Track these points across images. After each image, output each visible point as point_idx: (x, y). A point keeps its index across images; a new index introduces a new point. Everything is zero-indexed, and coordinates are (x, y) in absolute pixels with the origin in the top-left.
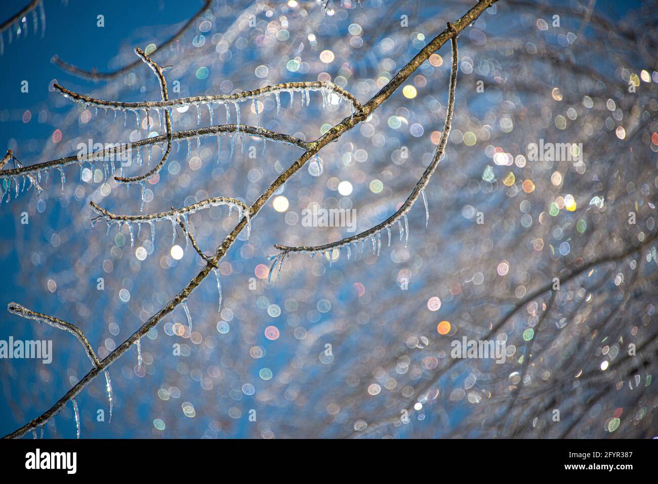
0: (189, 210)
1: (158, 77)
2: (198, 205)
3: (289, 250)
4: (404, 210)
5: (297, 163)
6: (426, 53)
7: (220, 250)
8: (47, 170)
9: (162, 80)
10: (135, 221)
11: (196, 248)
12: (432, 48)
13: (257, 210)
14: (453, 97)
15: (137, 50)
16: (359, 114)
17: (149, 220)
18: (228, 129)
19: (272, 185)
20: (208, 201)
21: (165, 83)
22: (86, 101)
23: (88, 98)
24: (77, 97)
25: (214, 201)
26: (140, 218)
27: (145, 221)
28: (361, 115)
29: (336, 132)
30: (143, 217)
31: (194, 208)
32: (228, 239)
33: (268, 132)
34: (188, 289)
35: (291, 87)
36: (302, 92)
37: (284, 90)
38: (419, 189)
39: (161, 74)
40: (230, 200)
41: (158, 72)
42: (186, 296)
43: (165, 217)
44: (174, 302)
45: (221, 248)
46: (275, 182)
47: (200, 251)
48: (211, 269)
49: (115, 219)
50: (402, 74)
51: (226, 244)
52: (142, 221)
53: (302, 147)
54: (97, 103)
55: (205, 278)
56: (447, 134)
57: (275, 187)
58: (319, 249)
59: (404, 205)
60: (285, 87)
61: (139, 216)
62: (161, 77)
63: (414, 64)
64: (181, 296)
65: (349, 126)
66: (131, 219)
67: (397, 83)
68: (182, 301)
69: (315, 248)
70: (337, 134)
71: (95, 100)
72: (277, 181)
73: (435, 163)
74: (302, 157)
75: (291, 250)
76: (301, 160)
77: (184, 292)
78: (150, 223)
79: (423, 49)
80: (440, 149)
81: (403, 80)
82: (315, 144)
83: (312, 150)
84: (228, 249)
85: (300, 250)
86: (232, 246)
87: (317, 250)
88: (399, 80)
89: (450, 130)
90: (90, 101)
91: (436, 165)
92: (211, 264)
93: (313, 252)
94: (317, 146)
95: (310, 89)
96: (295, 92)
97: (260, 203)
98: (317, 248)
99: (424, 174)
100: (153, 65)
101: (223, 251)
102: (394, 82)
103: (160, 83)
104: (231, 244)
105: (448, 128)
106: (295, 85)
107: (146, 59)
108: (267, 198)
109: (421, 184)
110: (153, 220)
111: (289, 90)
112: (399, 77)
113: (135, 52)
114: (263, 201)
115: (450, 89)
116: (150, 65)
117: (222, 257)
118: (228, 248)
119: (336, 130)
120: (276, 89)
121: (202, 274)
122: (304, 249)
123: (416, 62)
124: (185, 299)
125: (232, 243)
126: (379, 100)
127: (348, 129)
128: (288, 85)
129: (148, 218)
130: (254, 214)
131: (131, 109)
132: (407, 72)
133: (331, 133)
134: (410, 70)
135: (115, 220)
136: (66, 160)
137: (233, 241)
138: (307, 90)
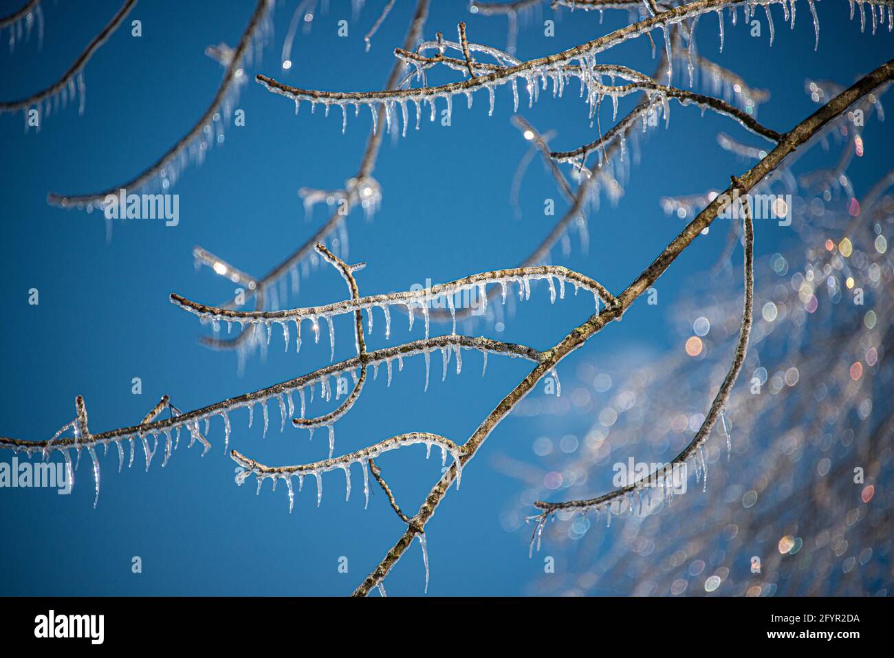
0: (368, 454)
1: (347, 279)
2: (381, 446)
3: (553, 507)
4: (699, 440)
5: (526, 380)
6: (703, 219)
7: (424, 508)
8: (207, 418)
9: (352, 283)
10: (294, 474)
11: (394, 508)
12: (711, 212)
13: (474, 450)
14: (750, 279)
15: (318, 246)
16: (610, 309)
17: (313, 471)
18: (438, 342)
19: (493, 414)
20: (396, 440)
21: (356, 287)
22: (215, 314)
23: (217, 310)
24: (202, 310)
25: (405, 439)
26: (301, 469)
27: (309, 472)
28: (613, 310)
29: (580, 335)
30: (304, 467)
31: (376, 450)
32: (436, 491)
33: (490, 342)
34: (385, 564)
35: (502, 276)
36: (520, 281)
37: (493, 281)
38: (716, 410)
39: (351, 276)
40: (428, 436)
41: (346, 273)
42: (382, 575)
43: (335, 465)
44: (366, 584)
45: (426, 505)
46: (497, 409)
47: (399, 511)
48: (414, 535)
49: (267, 472)
50: (670, 250)
51: (433, 499)
52: (304, 473)
53: (534, 359)
54: (230, 315)
55: (407, 548)
56: (747, 329)
57: (496, 415)
58: (593, 503)
59: (699, 433)
60: (494, 277)
61: (300, 466)
62: (350, 280)
63: (686, 236)
64: (375, 575)
65: (597, 325)
66: (289, 471)
67: (664, 263)
68: (377, 582)
69: (587, 503)
70: (581, 338)
71: (226, 312)
72: (499, 408)
73: (734, 371)
74: (533, 372)
75: (556, 508)
76: (532, 377)
77: (380, 568)
78: (315, 474)
79: (700, 214)
80: (739, 351)
81: (672, 257)
82: (550, 354)
83: (546, 361)
84: (437, 506)
85: (568, 507)
86: (441, 501)
87: (590, 505)
88: (666, 258)
89: (751, 323)
90: (219, 313)
91: (737, 374)
92: (414, 529)
93: (585, 508)
94: (553, 355)
95: (531, 277)
96: (508, 283)
97: (477, 439)
98: (590, 502)
99: (722, 387)
100: (340, 264)
101: (429, 509)
102: (659, 262)
103: (350, 287)
104: (440, 499)
105: (748, 321)
106: (507, 273)
107: (329, 257)
108: (486, 431)
109: (718, 401)
110: (319, 470)
111: (500, 281)
112: (666, 254)
113: (316, 249)
114: (481, 435)
115: (745, 268)
116: (335, 265)
117: (430, 517)
118: (436, 504)
119: (578, 332)
120: (480, 279)
121: (402, 543)
122: (572, 505)
123: (690, 233)
124: (380, 579)
125: (442, 497)
126: (639, 288)
127: (596, 330)
128: (498, 273)
129: (312, 469)
130: (470, 454)
131: (277, 320)
132: (676, 246)
133: (573, 336)
134: (681, 244)
135: (268, 474)
136: (230, 402)
137: (442, 493)
138: (526, 279)
